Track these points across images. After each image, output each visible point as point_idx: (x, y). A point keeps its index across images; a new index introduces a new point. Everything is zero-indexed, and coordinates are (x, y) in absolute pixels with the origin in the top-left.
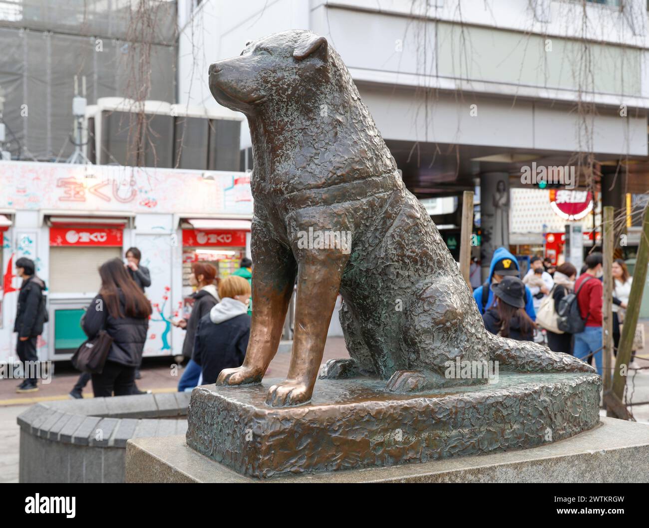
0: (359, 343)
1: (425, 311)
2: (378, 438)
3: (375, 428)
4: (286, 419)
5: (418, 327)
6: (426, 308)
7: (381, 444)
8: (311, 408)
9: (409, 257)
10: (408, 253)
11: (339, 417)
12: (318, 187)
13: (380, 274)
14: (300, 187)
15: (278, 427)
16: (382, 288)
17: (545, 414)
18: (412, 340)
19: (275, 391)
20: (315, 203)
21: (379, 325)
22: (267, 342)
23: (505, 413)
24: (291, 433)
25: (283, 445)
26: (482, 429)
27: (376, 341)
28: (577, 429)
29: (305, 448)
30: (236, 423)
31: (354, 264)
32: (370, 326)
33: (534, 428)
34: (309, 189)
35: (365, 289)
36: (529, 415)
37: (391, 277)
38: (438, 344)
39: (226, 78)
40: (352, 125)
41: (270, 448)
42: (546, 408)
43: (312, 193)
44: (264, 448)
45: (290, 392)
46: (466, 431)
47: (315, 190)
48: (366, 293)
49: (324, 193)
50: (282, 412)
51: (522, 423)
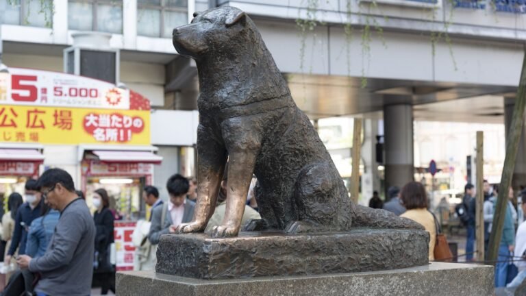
0: (267, 208)
1: (309, 183)
2: (279, 259)
3: (277, 253)
4: (223, 245)
5: (305, 194)
6: (310, 182)
7: (281, 262)
8: (238, 239)
9: (299, 150)
10: (298, 147)
11: (255, 244)
12: (241, 105)
13: (280, 160)
14: (230, 105)
15: (219, 250)
16: (282, 170)
17: (387, 250)
18: (301, 202)
19: (216, 229)
20: (238, 115)
21: (280, 194)
22: (208, 205)
23: (360, 247)
24: (227, 253)
25: (222, 259)
26: (345, 257)
27: (278, 205)
28: (411, 264)
29: (235, 262)
30: (192, 249)
31: (264, 153)
32: (274, 195)
33: (379, 258)
34: (236, 106)
35: (271, 171)
36: (376, 249)
37: (287, 162)
38: (317, 204)
39: (184, 38)
40: (261, 66)
41: (214, 261)
42: (387, 247)
43: (238, 109)
44: (211, 261)
45: (226, 229)
46: (335, 257)
47: (239, 107)
48: (271, 173)
49: (245, 109)
50: (220, 240)
51: (372, 255)
